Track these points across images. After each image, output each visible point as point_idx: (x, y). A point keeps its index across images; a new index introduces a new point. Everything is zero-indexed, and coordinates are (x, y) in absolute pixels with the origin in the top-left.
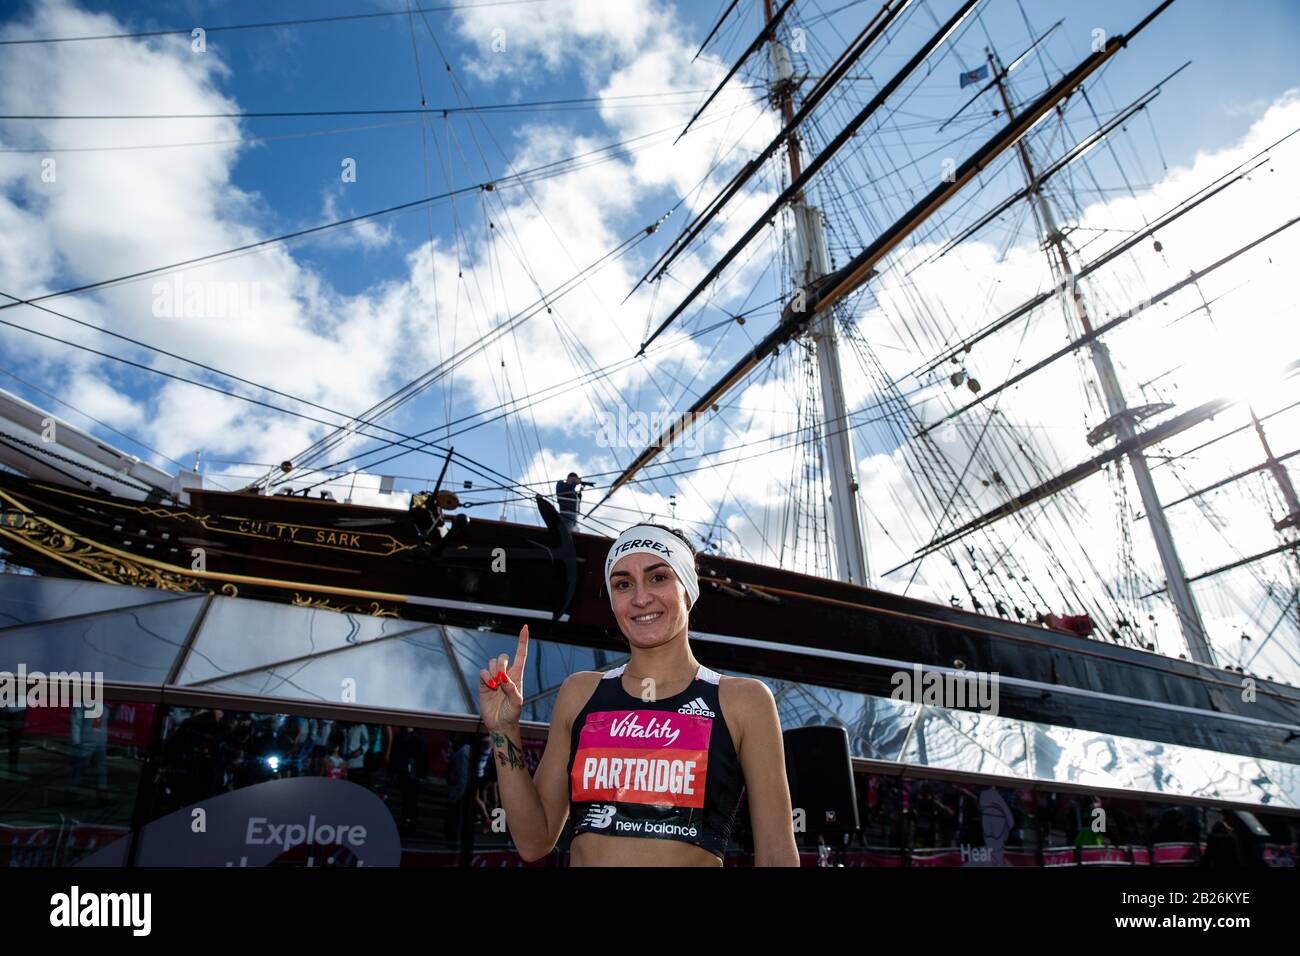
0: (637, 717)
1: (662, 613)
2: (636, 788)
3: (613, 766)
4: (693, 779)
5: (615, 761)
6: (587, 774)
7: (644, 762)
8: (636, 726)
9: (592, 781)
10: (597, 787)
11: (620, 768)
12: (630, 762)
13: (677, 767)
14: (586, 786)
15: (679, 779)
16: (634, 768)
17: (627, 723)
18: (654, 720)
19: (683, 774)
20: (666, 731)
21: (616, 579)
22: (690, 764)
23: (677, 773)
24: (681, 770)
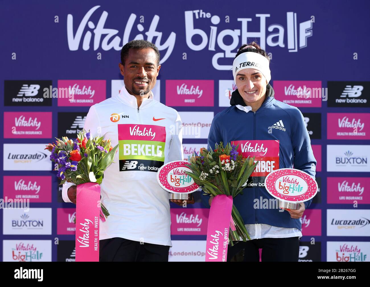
1: (257, 90)
4: (274, 167)
8: (250, 148)
13: (268, 163)
15: (269, 167)
17: (247, 146)
18: (257, 144)
19: (270, 166)
20: (262, 149)
21: (239, 76)
23: (269, 165)
24: (270, 164)
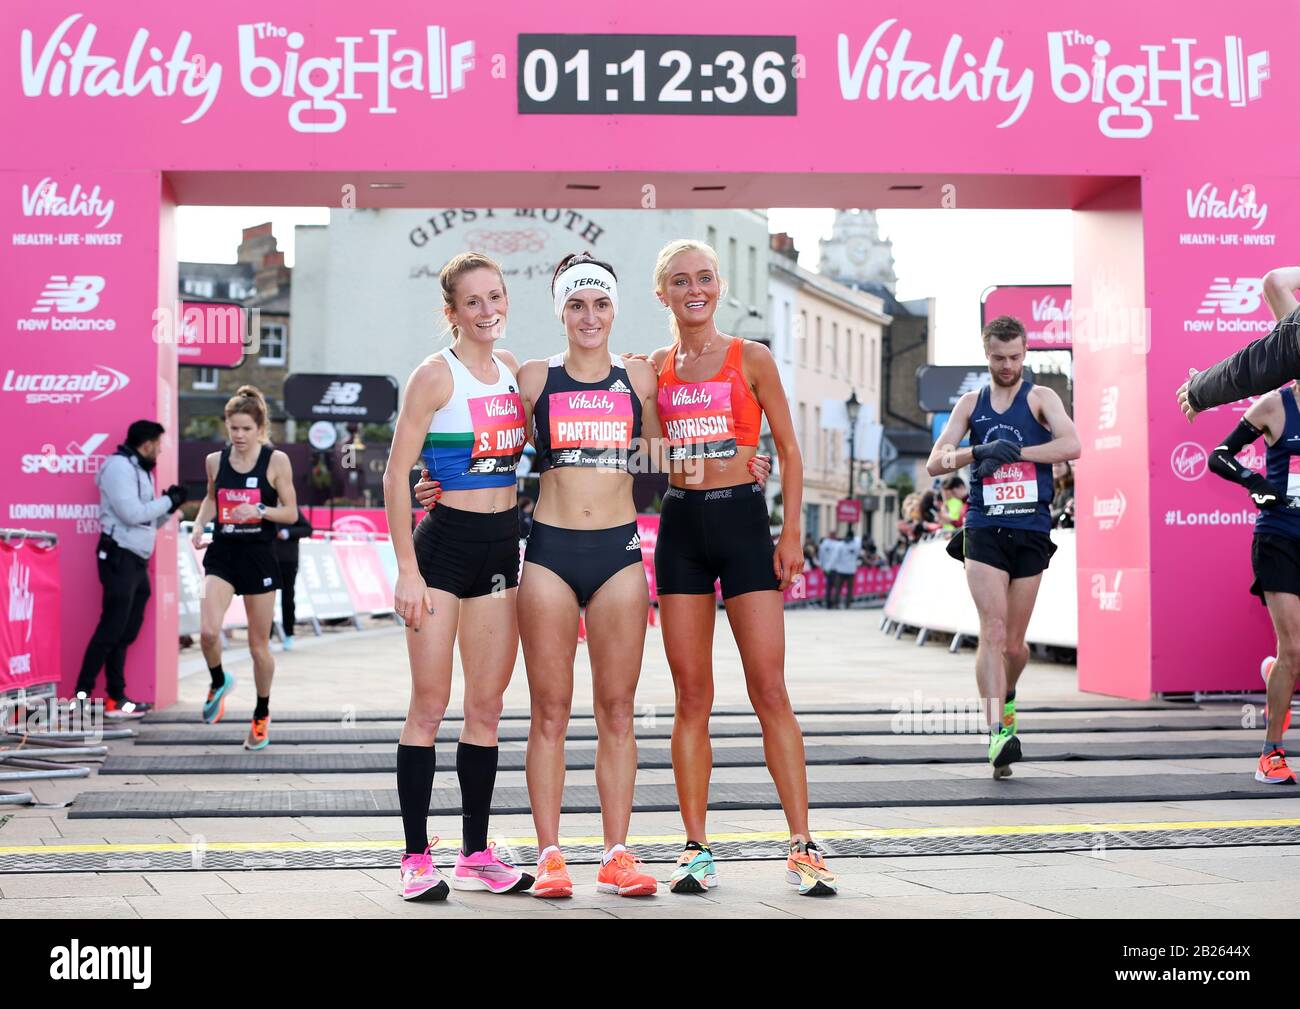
0: (584, 396)
2: (593, 439)
3: (577, 427)
5: (577, 424)
6: (561, 433)
7: (596, 424)
9: (565, 437)
10: (568, 440)
11: (581, 428)
12: (587, 424)
14: (561, 440)
16: (590, 427)
22: (625, 424)
